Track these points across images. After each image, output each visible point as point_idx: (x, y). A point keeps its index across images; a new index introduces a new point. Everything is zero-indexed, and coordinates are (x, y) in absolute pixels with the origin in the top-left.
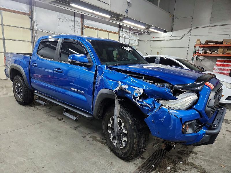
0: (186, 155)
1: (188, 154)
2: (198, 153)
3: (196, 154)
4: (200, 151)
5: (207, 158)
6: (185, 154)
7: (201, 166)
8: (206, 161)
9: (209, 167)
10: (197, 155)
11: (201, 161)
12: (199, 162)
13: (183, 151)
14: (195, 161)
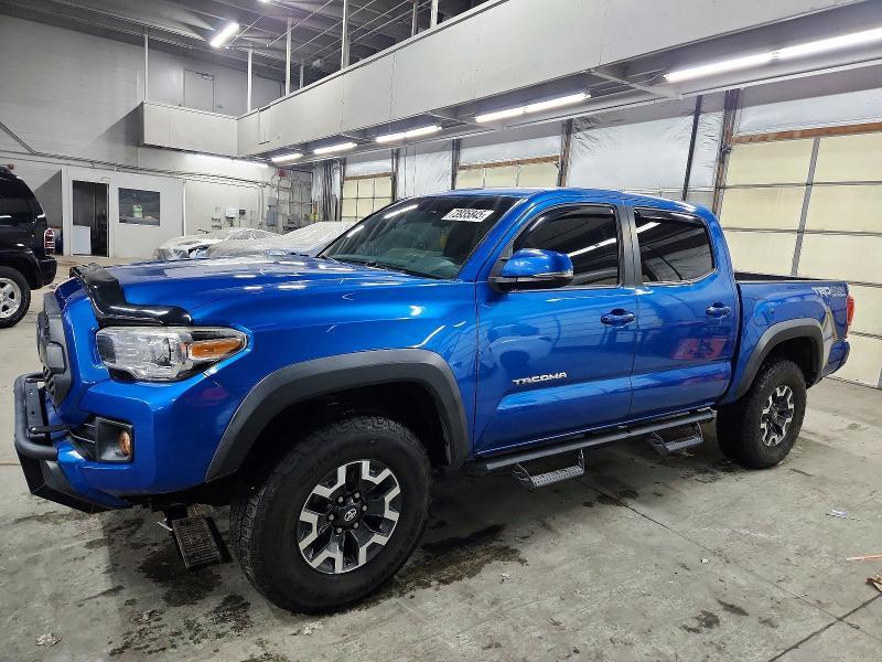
0: (114, 526)
1: (112, 531)
2: (87, 551)
3: (90, 545)
4: (84, 558)
5: (47, 551)
6: (120, 528)
7: (56, 523)
8: (50, 543)
9: (35, 531)
10: (84, 542)
11: (63, 535)
12: (67, 530)
13: (133, 532)
14: (78, 528)
